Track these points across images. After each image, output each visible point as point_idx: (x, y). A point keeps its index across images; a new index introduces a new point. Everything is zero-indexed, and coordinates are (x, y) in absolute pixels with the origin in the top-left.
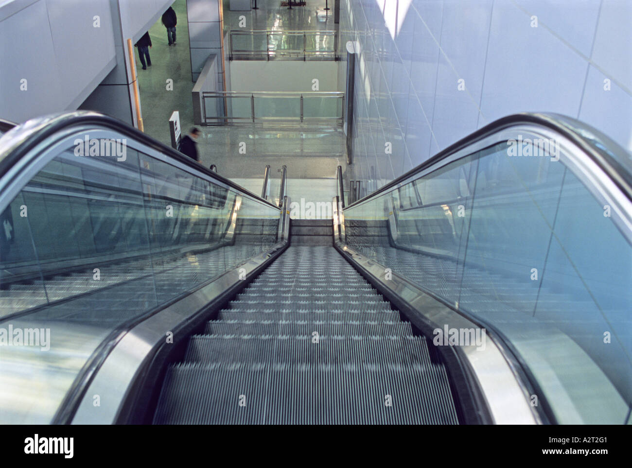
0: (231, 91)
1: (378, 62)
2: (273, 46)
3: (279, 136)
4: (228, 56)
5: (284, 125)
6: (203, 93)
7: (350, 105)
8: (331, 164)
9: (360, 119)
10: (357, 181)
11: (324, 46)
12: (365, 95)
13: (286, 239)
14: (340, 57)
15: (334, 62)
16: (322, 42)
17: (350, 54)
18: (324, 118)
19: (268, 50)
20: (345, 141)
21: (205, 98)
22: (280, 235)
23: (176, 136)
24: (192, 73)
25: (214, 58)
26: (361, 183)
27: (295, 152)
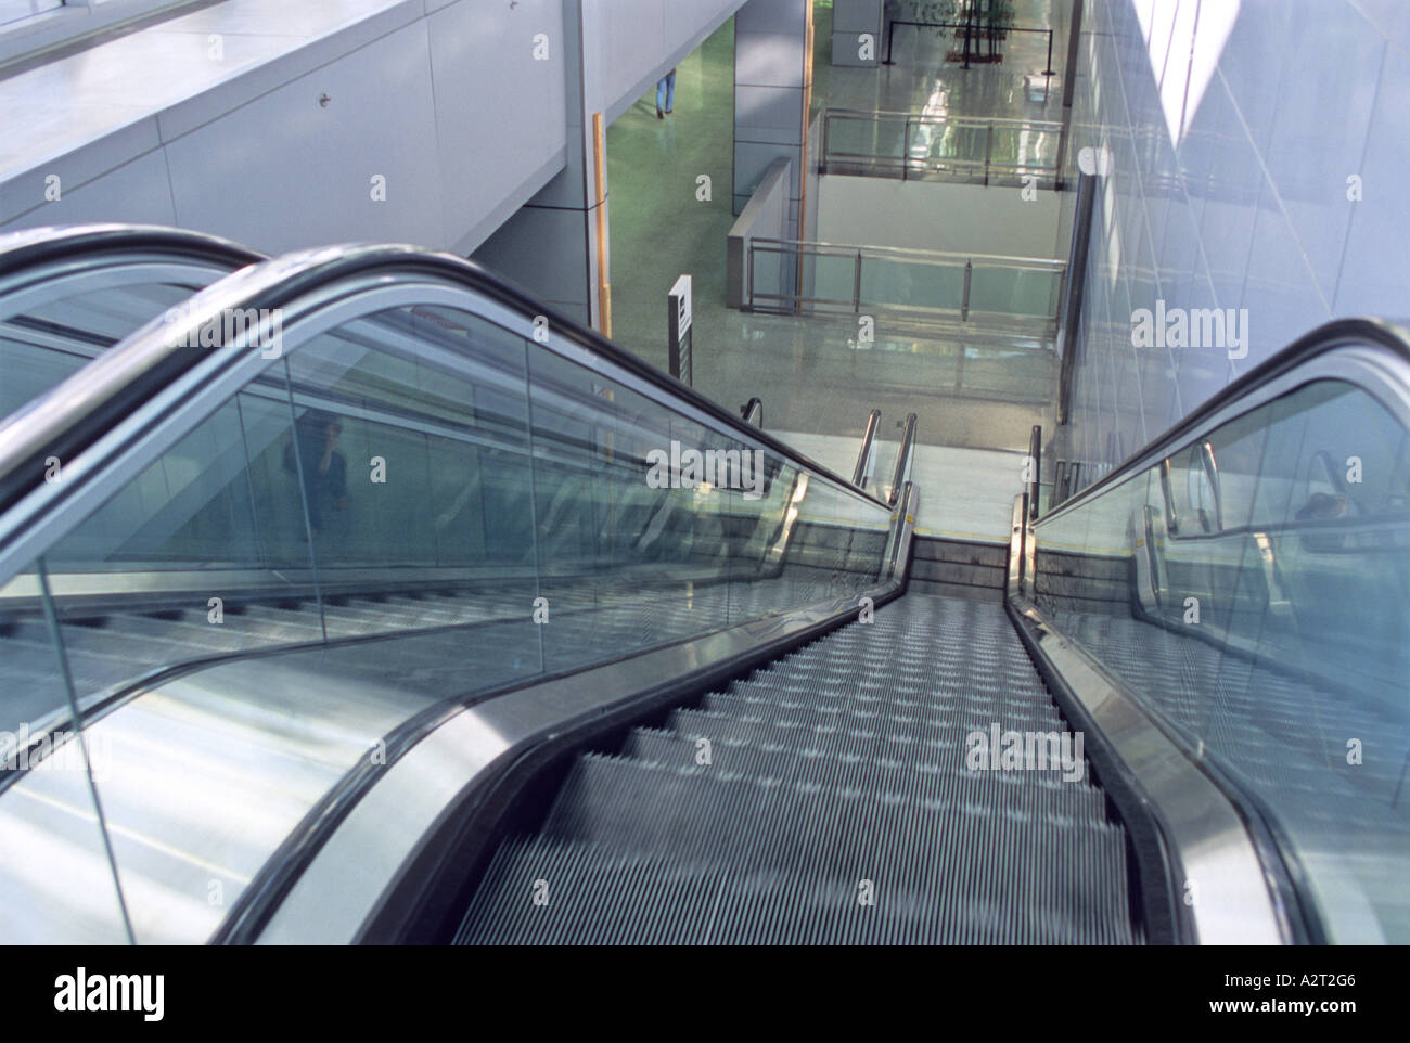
0: (816, 240)
1: (1139, 197)
2: (923, 149)
3: (919, 348)
4: (817, 164)
5: (923, 325)
6: (753, 240)
7: (1076, 292)
8: (1018, 422)
9: (1093, 323)
10: (1073, 464)
11: (1038, 156)
12: (1108, 270)
13: (897, 578)
14: (1066, 181)
15: (1053, 192)
16: (1032, 146)
17: (1086, 176)
18: (1019, 317)
19: (906, 157)
20: (1058, 371)
21: (756, 253)
22: (886, 568)
23: (680, 328)
24: (734, 195)
25: (784, 166)
26: (1082, 469)
27: (943, 387)
